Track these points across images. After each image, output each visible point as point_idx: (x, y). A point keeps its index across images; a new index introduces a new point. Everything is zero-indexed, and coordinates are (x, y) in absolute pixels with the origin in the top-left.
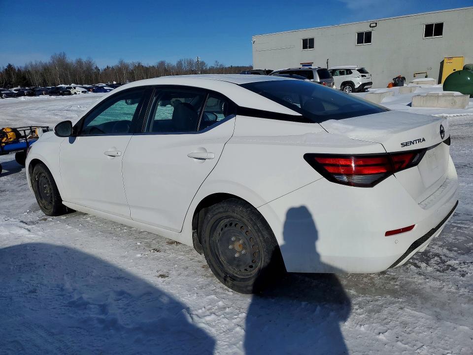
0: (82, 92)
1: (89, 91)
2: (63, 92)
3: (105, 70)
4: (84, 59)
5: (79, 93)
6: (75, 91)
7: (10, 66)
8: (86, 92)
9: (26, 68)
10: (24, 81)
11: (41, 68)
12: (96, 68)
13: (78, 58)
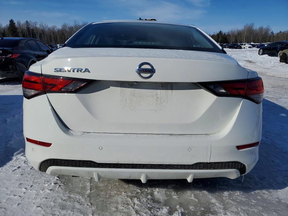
0: (249, 47)
1: (255, 47)
2: (237, 47)
3: (278, 34)
4: (265, 27)
5: (247, 48)
6: (244, 46)
7: (220, 32)
8: (251, 47)
9: (228, 33)
10: (225, 40)
11: (236, 32)
12: (272, 33)
13: (261, 26)
